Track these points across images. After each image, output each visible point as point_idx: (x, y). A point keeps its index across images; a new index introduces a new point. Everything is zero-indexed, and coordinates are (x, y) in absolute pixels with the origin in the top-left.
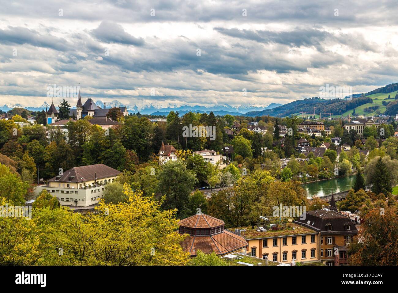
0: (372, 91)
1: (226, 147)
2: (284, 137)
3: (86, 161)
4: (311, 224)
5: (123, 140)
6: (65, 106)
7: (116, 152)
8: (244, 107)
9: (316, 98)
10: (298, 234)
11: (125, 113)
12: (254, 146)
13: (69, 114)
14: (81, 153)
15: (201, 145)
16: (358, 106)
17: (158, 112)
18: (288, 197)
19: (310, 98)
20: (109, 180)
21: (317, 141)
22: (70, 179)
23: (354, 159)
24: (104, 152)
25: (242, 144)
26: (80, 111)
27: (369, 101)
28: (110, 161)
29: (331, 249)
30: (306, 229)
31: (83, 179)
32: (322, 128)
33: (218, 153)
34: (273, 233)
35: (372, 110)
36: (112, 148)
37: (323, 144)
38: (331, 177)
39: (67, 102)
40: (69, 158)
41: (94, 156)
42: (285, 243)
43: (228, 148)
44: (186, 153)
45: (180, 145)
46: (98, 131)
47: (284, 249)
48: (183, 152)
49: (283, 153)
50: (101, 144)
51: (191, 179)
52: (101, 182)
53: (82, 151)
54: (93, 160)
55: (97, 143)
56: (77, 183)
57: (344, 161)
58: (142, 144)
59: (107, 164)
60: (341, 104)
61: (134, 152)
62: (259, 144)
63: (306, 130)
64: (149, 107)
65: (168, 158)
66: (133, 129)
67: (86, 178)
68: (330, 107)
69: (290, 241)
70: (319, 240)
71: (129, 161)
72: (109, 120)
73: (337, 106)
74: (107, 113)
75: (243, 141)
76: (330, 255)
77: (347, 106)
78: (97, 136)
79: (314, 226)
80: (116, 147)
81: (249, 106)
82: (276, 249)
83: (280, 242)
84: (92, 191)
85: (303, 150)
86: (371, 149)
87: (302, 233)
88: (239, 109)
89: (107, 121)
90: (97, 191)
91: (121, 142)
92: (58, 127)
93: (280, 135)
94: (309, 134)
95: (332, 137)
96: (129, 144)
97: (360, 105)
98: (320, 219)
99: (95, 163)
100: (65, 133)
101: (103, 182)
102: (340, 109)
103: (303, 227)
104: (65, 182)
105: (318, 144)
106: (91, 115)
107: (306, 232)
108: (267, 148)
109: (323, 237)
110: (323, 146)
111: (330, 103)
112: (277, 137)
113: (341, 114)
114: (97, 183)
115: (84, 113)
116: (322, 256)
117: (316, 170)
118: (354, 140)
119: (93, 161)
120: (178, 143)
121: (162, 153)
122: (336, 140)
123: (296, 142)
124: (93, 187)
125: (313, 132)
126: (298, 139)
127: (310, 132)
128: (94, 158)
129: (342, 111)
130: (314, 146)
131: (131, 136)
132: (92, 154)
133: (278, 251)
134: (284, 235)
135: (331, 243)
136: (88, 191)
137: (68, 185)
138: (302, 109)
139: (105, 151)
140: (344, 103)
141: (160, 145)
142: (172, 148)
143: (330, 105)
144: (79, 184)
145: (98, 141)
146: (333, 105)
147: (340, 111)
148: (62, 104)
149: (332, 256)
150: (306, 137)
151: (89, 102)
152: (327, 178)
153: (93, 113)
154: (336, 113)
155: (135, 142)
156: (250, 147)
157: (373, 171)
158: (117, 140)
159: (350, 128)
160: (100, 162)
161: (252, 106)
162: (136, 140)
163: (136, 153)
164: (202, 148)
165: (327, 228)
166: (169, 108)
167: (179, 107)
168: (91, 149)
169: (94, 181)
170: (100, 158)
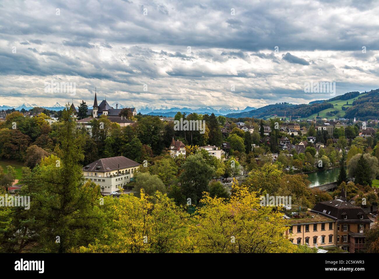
0: (333, 98)
1: (224, 143)
2: (268, 135)
3: (107, 154)
4: (327, 213)
5: (139, 136)
6: (84, 106)
7: (134, 146)
8: (224, 110)
9: (285, 103)
10: (318, 222)
11: (134, 113)
12: (246, 143)
13: (87, 113)
14: (103, 147)
15: (204, 141)
16: (321, 111)
17: (152, 113)
18: (299, 188)
19: (280, 103)
20: (129, 170)
21: (295, 139)
22: (98, 169)
23: (331, 156)
24: (123, 146)
25: (237, 141)
26: (96, 111)
27: (331, 106)
28: (128, 154)
29: (346, 236)
30: (324, 217)
31: (108, 169)
32: (298, 128)
33: (220, 148)
34: (297, 221)
35: (333, 114)
36: (131, 143)
37: (301, 142)
38: (312, 170)
39: (85, 103)
40: (94, 151)
41: (115, 149)
42: (307, 230)
43: (226, 144)
44: (194, 148)
45: (187, 141)
46: (117, 128)
47: (306, 235)
48: (191, 147)
49: (269, 149)
50: (120, 139)
51: (210, 171)
52: (123, 171)
53: (104, 145)
54: (114, 152)
55: (117, 138)
56: (104, 172)
57: (324, 157)
58: (155, 140)
59: (126, 156)
60: (307, 108)
61: (149, 146)
62: (249, 141)
63: (286, 130)
64: (145, 108)
65: (178, 152)
66: (147, 127)
67: (111, 168)
68: (298, 111)
69: (311, 228)
70: (336, 227)
71: (145, 154)
72: (123, 118)
73: (304, 110)
74: (120, 113)
75: (237, 139)
76: (346, 241)
77: (312, 111)
78: (117, 132)
79: (330, 214)
80: (134, 142)
81: (228, 109)
82: (300, 235)
83: (303, 229)
84: (116, 180)
85: (285, 147)
86: (342, 147)
87: (322, 221)
88: (220, 111)
89: (122, 119)
90: (120, 179)
91: (138, 138)
92: (83, 124)
93: (265, 134)
94: (288, 133)
95: (307, 136)
96: (144, 140)
97: (323, 110)
98: (336, 209)
99: (116, 155)
100: (88, 129)
101: (125, 172)
102: (306, 113)
103: (320, 215)
104: (93, 171)
105: (297, 142)
106: (105, 114)
107: (325, 220)
108: (255, 145)
109: (339, 225)
110: (301, 144)
111: (297, 108)
112: (262, 135)
113: (307, 117)
114: (120, 172)
115: (100, 113)
116: (338, 242)
117: (301, 164)
118: (326, 139)
119: (114, 154)
120: (184, 140)
121: (172, 148)
122: (311, 139)
123: (279, 139)
124: (118, 176)
125: (291, 132)
126: (280, 137)
127: (289, 132)
128: (114, 151)
129: (308, 114)
130: (294, 144)
131: (146, 133)
132: (113, 148)
133: (302, 237)
134: (306, 222)
135: (346, 230)
136: (113, 179)
137: (96, 174)
138: (274, 112)
139: (125, 145)
140: (309, 108)
141: (171, 141)
142: (182, 143)
143: (297, 109)
144: (105, 173)
145: (118, 136)
146: (300, 109)
147: (306, 114)
148: (81, 105)
149: (347, 241)
150: (287, 136)
151: (104, 103)
152: (310, 171)
153: (107, 112)
154: (303, 116)
155: (149, 138)
156: (243, 144)
157: (355, 166)
158: (134, 136)
159: (322, 129)
160: (120, 154)
161: (231, 109)
162: (150, 136)
163: (151, 148)
164: (205, 143)
165: (343, 217)
166: (161, 110)
167: (170, 108)
168: (112, 144)
169: (117, 171)
170: (119, 151)
